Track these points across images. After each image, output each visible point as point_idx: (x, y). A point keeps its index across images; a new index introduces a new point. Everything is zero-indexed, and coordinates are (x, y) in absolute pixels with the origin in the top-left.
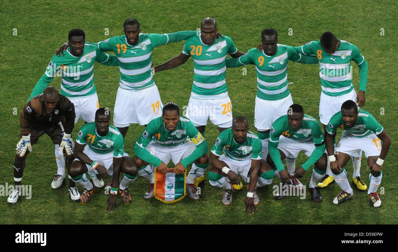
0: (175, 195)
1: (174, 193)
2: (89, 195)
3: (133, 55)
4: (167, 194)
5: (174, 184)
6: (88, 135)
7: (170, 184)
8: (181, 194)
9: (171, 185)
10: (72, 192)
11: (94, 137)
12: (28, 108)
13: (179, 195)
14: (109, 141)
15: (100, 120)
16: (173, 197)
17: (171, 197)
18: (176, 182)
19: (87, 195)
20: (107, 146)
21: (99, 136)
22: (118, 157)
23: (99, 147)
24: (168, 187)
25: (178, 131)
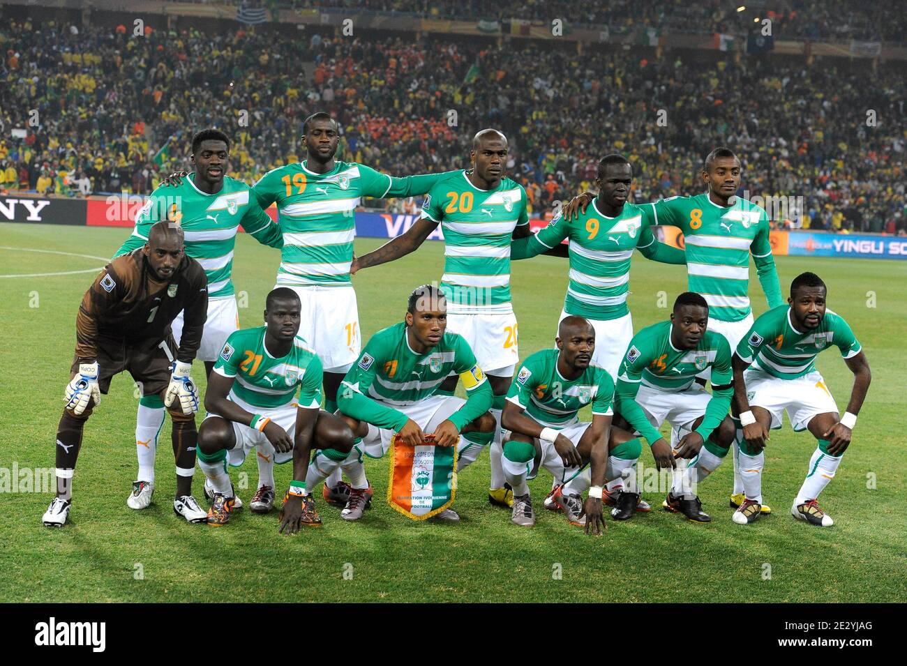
0: (433, 498)
1: (431, 494)
2: (227, 509)
3: (319, 197)
4: (416, 498)
5: (431, 473)
6: (247, 352)
7: (423, 472)
8: (445, 497)
9: (425, 476)
10: (187, 504)
11: (259, 358)
12: (107, 280)
13: (440, 498)
14: (293, 368)
15: (283, 310)
16: (429, 503)
17: (425, 504)
18: (436, 468)
19: (224, 509)
20: (288, 382)
21: (271, 357)
22: (311, 407)
23: (267, 386)
24: (418, 481)
25: (435, 355)
